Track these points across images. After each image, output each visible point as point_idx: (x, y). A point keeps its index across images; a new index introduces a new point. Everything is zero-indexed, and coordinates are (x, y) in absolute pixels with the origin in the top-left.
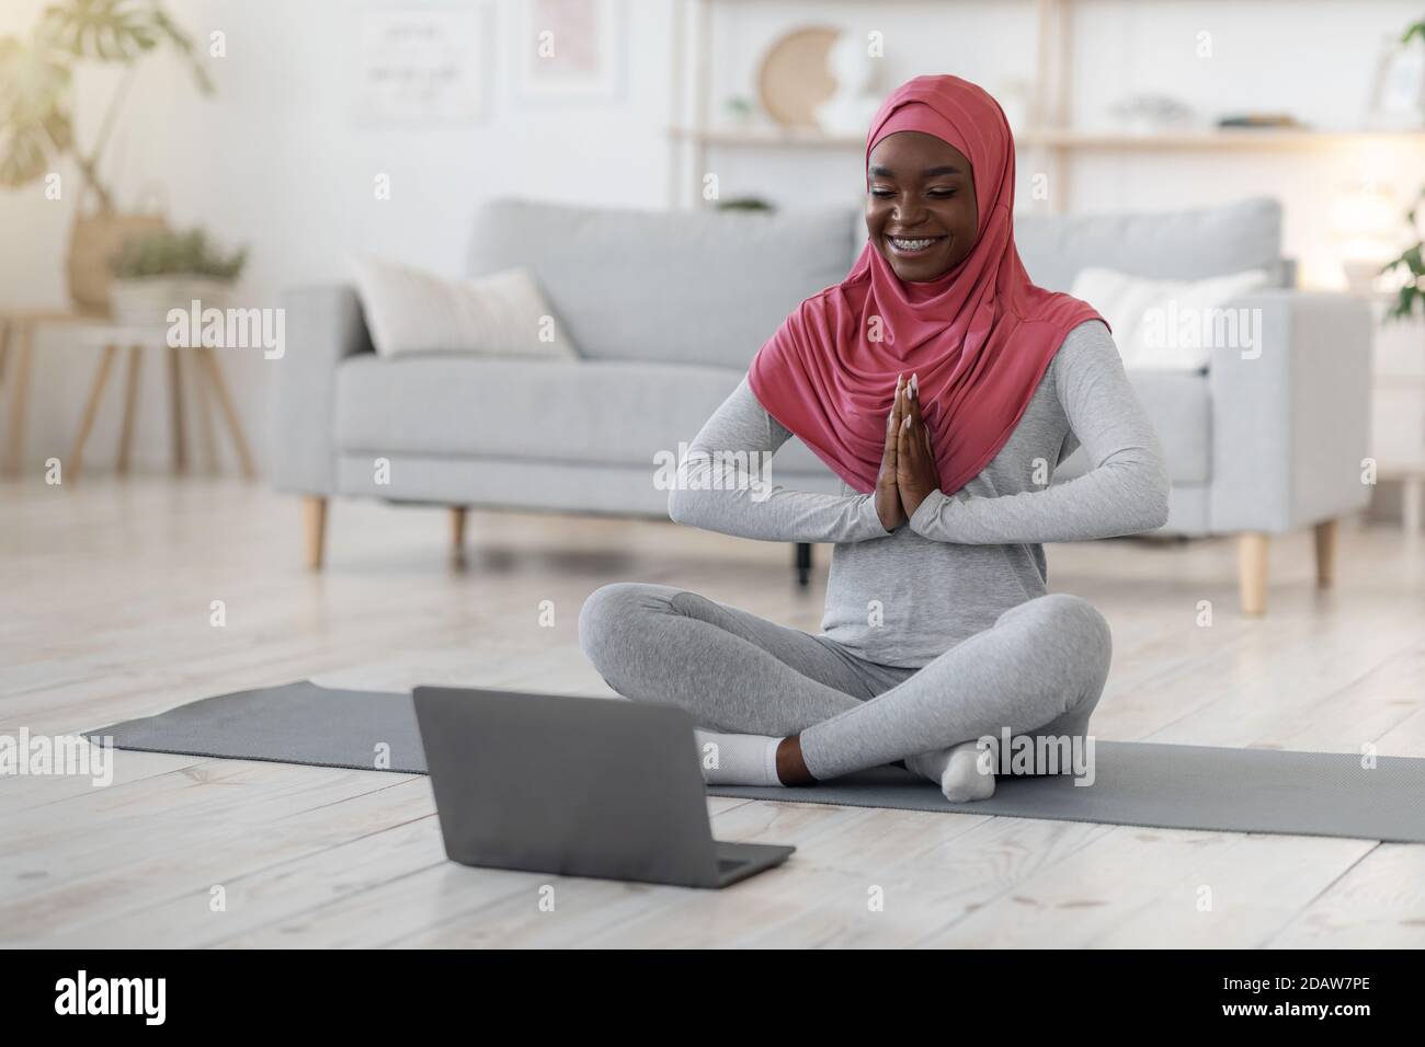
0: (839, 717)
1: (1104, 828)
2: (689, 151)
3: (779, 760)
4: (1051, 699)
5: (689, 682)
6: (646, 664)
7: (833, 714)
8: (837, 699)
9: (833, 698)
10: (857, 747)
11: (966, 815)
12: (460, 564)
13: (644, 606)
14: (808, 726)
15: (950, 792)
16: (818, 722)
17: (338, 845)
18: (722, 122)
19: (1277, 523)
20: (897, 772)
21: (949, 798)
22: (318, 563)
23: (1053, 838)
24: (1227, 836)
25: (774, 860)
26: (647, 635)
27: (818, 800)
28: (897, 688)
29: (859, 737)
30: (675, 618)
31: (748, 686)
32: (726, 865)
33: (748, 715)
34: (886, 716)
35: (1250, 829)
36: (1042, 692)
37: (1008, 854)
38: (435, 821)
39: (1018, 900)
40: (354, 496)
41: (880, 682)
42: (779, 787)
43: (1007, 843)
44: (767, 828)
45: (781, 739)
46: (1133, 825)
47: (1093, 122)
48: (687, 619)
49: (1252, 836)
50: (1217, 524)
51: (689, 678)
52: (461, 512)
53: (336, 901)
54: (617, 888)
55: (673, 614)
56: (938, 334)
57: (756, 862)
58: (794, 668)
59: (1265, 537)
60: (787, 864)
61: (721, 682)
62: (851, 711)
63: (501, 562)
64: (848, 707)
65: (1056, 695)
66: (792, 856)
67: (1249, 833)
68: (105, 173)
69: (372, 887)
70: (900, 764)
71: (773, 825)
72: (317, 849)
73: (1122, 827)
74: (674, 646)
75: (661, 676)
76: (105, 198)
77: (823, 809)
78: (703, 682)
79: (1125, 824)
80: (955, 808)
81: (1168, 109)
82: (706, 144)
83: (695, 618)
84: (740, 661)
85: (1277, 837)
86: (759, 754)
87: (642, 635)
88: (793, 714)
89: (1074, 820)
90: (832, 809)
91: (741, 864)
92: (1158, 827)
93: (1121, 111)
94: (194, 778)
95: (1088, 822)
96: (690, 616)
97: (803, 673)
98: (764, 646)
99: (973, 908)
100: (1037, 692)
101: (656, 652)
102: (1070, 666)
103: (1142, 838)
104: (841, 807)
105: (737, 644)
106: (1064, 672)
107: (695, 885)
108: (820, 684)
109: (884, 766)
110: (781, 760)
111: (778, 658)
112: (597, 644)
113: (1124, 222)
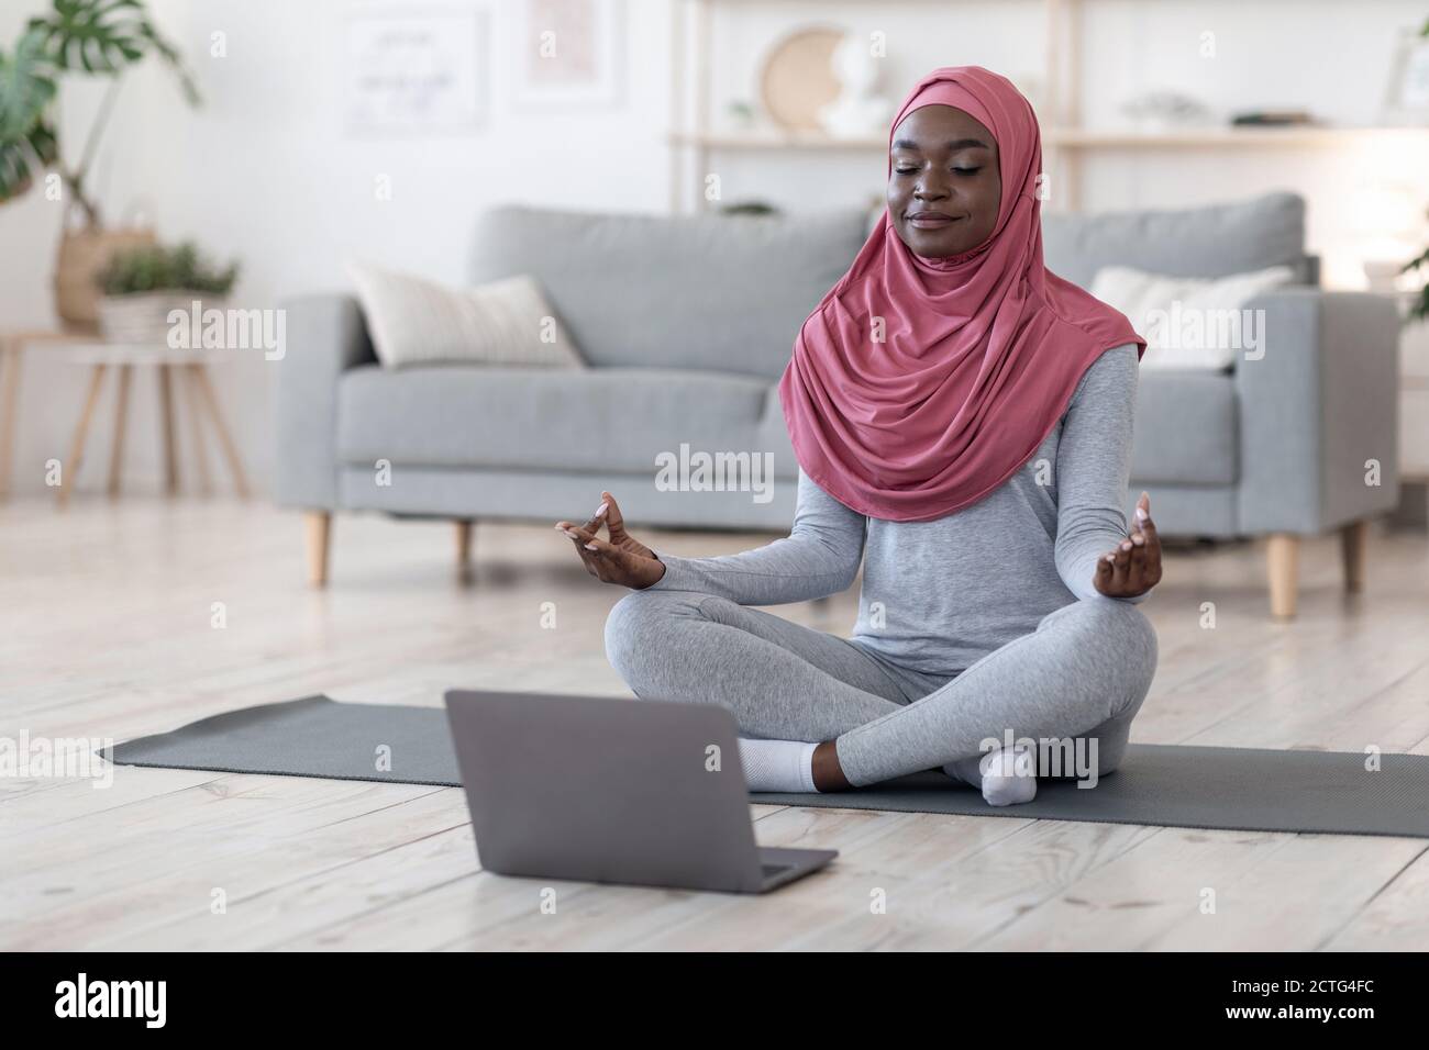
0: (877, 722)
1: (1150, 830)
2: (690, 157)
3: (814, 766)
4: (1096, 705)
5: (720, 690)
6: (675, 673)
7: (869, 720)
8: (873, 703)
9: (868, 702)
10: (896, 752)
11: (1008, 819)
12: (467, 577)
13: (672, 613)
14: (843, 733)
15: (991, 796)
16: (854, 728)
17: (368, 857)
18: (724, 127)
19: (1307, 524)
20: (939, 777)
21: (990, 802)
22: (323, 581)
23: (1099, 840)
24: (1278, 837)
25: (818, 866)
26: (675, 644)
27: (855, 806)
28: (936, 693)
29: (898, 743)
30: (704, 625)
31: (780, 693)
32: (769, 871)
33: (781, 722)
34: (925, 723)
35: (1300, 828)
36: (1087, 698)
37: (1056, 856)
38: (469, 830)
39: (1071, 901)
40: (358, 510)
41: (916, 686)
42: (815, 793)
43: (1053, 845)
44: (805, 835)
45: (816, 745)
46: (1180, 826)
47: (1104, 122)
48: (716, 625)
49: (1302, 835)
50: (1246, 525)
51: (719, 685)
52: (466, 524)
53: (371, 912)
54: (658, 895)
55: (701, 620)
56: (961, 328)
57: (798, 867)
58: (827, 672)
59: (1295, 538)
60: (832, 869)
61: (752, 689)
62: (890, 716)
63: (505, 577)
64: (884, 712)
65: (1102, 701)
66: (835, 861)
67: (1300, 833)
68: (91, 187)
69: (406, 897)
70: (939, 769)
71: (810, 831)
72: (347, 861)
73: (1169, 829)
74: (703, 654)
75: (691, 684)
76: (92, 213)
77: (861, 814)
78: (734, 690)
79: (1172, 826)
80: (998, 812)
81: (1182, 108)
82: (708, 150)
83: (725, 623)
84: (771, 667)
85: (1329, 837)
86: (793, 761)
87: (671, 643)
88: (828, 720)
89: (1120, 823)
90: (870, 814)
91: (783, 869)
92: (1206, 828)
93: (1133, 110)
94: (214, 793)
95: (1134, 823)
96: (719, 622)
97: (835, 677)
98: (795, 650)
99: (1024, 910)
100: (1082, 699)
101: (686, 660)
102: (1116, 672)
103: (1190, 839)
104: (879, 813)
105: (767, 650)
106: (1110, 678)
107: (738, 891)
108: (853, 689)
109: (924, 771)
110: (816, 766)
111: (811, 662)
112: (625, 654)
113: (1143, 220)
